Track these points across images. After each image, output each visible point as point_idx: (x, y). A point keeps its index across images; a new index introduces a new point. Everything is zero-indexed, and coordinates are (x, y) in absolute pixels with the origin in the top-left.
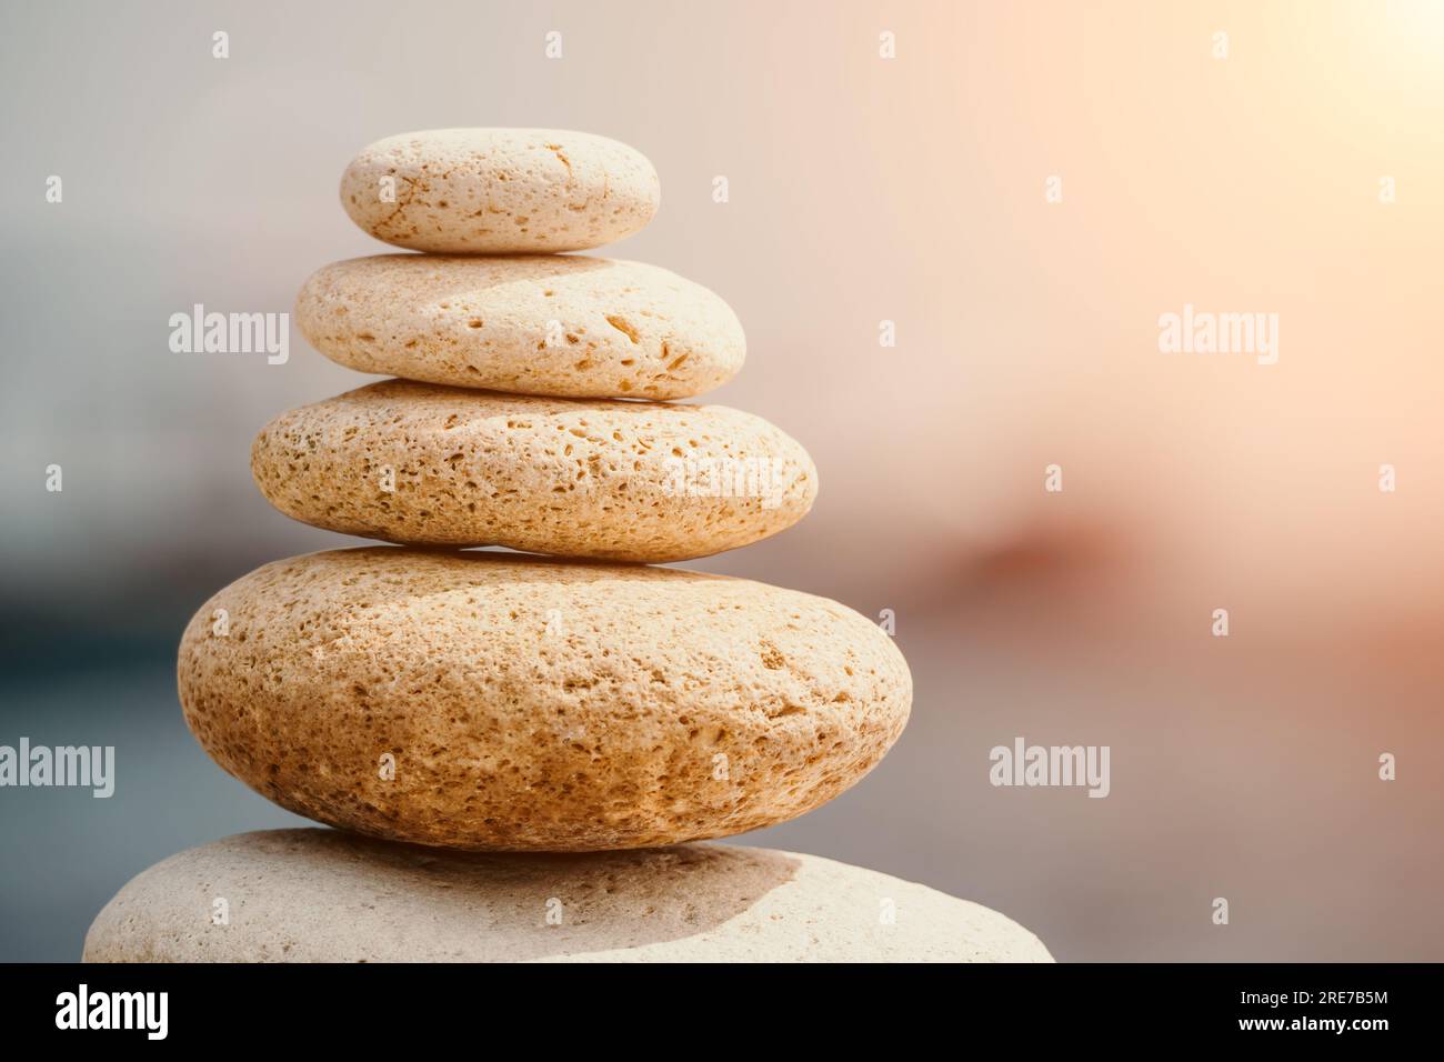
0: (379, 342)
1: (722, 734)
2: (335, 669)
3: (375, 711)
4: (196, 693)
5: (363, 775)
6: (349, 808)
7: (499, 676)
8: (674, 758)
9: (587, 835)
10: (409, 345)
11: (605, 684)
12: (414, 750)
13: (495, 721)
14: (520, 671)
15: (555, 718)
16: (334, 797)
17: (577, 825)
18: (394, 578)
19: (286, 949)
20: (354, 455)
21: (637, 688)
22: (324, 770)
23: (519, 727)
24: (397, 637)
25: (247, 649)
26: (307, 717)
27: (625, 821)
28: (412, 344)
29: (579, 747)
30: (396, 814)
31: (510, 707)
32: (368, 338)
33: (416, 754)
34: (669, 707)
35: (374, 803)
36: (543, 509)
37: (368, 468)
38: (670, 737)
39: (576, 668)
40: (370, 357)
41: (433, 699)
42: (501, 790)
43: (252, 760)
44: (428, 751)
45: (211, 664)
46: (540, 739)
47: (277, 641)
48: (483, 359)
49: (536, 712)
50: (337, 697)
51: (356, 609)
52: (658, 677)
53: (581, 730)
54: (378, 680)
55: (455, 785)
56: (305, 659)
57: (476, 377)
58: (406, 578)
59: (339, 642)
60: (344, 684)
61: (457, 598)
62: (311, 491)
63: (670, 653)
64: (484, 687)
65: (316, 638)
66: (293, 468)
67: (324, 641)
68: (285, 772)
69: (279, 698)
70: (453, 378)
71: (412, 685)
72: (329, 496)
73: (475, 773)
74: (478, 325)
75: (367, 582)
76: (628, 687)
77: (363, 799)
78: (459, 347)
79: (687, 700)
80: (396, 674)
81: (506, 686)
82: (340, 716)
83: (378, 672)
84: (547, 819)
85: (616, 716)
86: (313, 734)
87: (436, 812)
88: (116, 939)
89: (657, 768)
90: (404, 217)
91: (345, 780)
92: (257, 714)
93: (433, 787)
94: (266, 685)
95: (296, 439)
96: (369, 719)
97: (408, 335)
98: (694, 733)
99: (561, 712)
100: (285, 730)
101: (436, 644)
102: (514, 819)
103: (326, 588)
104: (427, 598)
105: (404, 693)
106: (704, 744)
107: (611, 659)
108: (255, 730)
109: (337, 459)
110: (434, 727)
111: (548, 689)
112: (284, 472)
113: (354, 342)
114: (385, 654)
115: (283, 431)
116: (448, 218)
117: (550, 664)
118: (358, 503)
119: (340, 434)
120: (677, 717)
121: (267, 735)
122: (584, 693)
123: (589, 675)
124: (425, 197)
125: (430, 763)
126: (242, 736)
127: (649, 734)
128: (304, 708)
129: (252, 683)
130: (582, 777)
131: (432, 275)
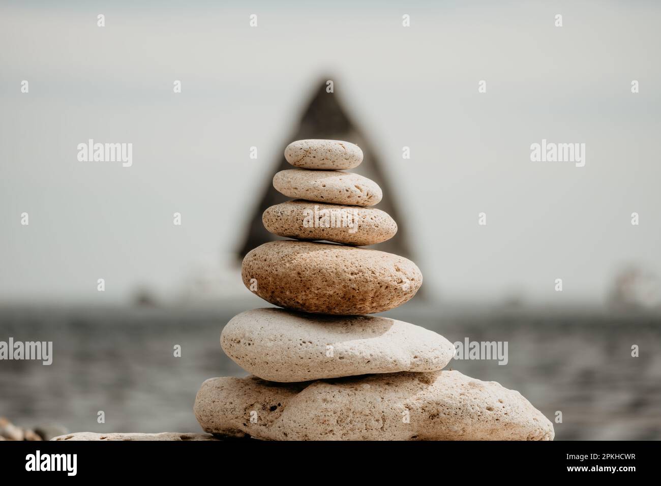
0: (299, 190)
1: (387, 287)
2: (292, 268)
3: (303, 279)
4: (251, 273)
5: (299, 294)
6: (292, 302)
7: (335, 271)
8: (376, 293)
9: (350, 311)
10: (307, 191)
11: (361, 274)
12: (313, 289)
13: (334, 282)
14: (340, 270)
15: (348, 282)
16: (288, 299)
17: (349, 308)
18: (304, 247)
19: (281, 336)
20: (294, 217)
21: (368, 275)
22: (288, 293)
23: (340, 283)
24: (308, 261)
25: (267, 263)
26: (285, 280)
27: (360, 308)
28: (307, 190)
29: (354, 289)
30: (305, 304)
31: (338, 279)
32: (296, 188)
33: (313, 290)
34: (376, 280)
35: (299, 301)
36: (341, 231)
37: (297, 220)
38: (375, 287)
39: (354, 270)
40: (295, 193)
41: (318, 276)
42: (333, 299)
43: (267, 290)
44: (316, 289)
45: (257, 266)
46: (344, 287)
47: (276, 261)
48: (325, 195)
49: (344, 280)
50: (293, 275)
51: (296, 254)
52: (373, 273)
53: (355, 285)
54: (304, 271)
55: (322, 297)
56: (284, 265)
57: (322, 199)
58: (307, 247)
59: (293, 262)
60: (295, 272)
61: (321, 252)
62: (281, 225)
63: (376, 267)
64: (331, 274)
65: (286, 261)
66: (277, 219)
67: (288, 261)
68: (276, 293)
69: (277, 275)
70: (316, 199)
71: (313, 273)
72: (286, 226)
73: (327, 294)
74: (324, 186)
75: (297, 248)
76: (366, 275)
77: (298, 300)
78: (319, 192)
79: (380, 278)
80: (308, 269)
81: (336, 273)
82: (294, 279)
83: (303, 269)
84: (342, 306)
85: (363, 282)
86: (286, 284)
87: (315, 304)
88: (234, 333)
89: (371, 295)
90: (304, 160)
91: (293, 295)
92: (270, 279)
93: (316, 298)
94: (273, 272)
95: (278, 213)
96: (301, 280)
97: (307, 188)
98: (381, 287)
99: (350, 280)
100: (278, 283)
101: (318, 263)
102: (334, 306)
103: (288, 249)
104: (314, 252)
105: (310, 274)
106: (383, 289)
107: (362, 268)
108: (269, 283)
109: (289, 217)
110: (318, 283)
111: (347, 275)
112: (274, 220)
113: (292, 189)
114: (305, 265)
115: (274, 210)
116: (315, 160)
117: (347, 268)
118: (294, 228)
119: (289, 211)
120: (377, 282)
121: (273, 284)
122: (355, 276)
123: (357, 272)
124: (310, 155)
125: (316, 292)
126: (265, 284)
127: (371, 286)
128: (284, 277)
129: (269, 271)
130: (353, 296)
131: (311, 174)
